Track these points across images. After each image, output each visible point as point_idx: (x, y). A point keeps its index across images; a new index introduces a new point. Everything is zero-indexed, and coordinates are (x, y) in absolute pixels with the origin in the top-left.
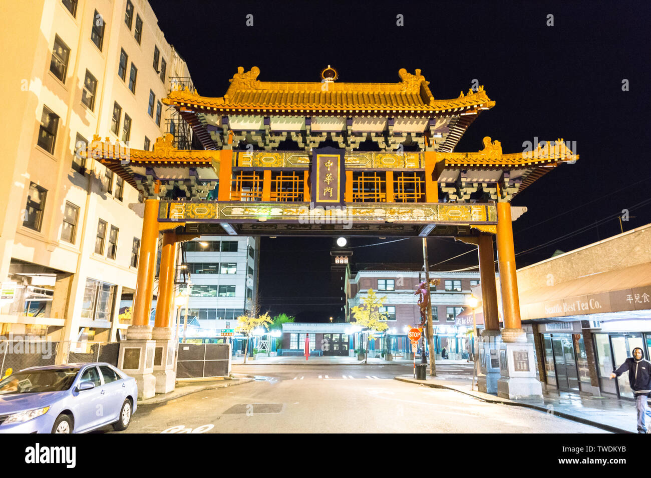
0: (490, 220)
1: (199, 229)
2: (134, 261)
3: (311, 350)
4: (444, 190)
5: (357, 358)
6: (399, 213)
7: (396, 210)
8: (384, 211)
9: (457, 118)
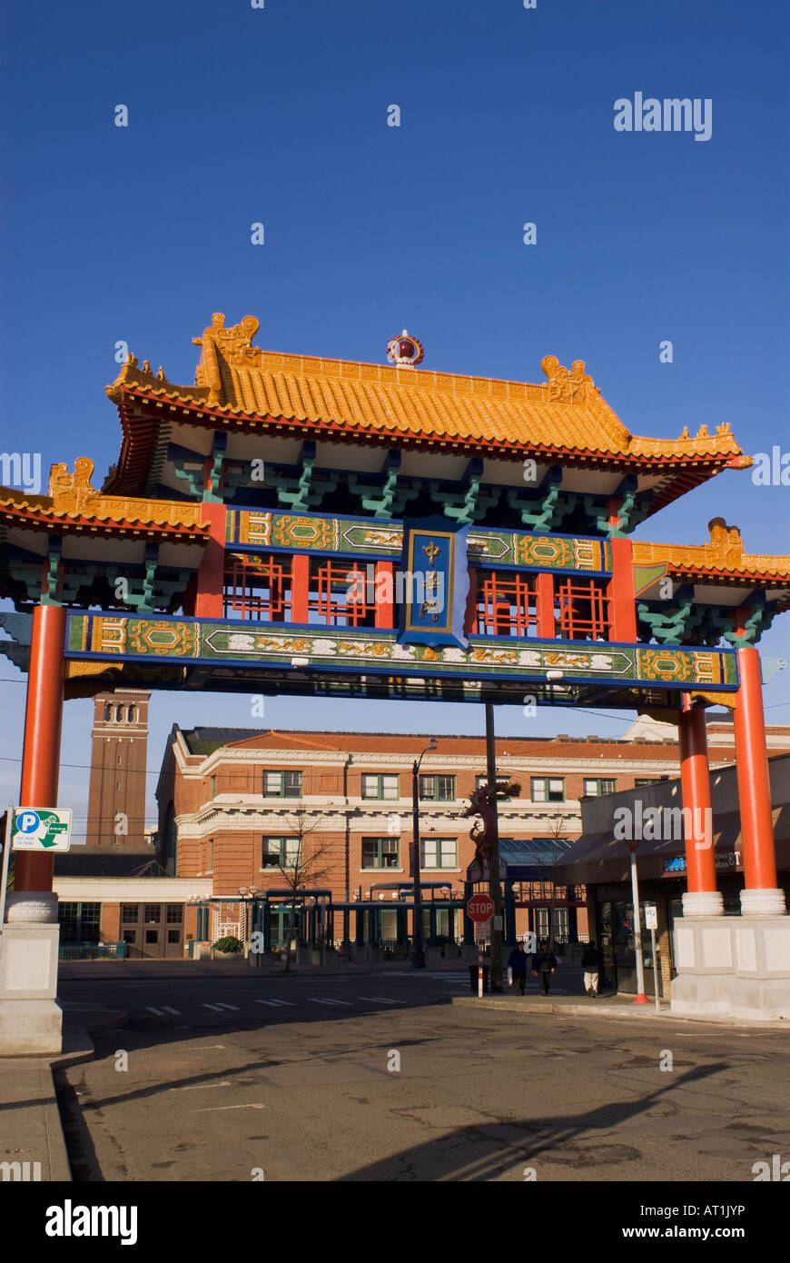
0: (725, 682)
4: (645, 618)
6: (566, 662)
7: (561, 655)
8: (538, 656)
9: (675, 478)
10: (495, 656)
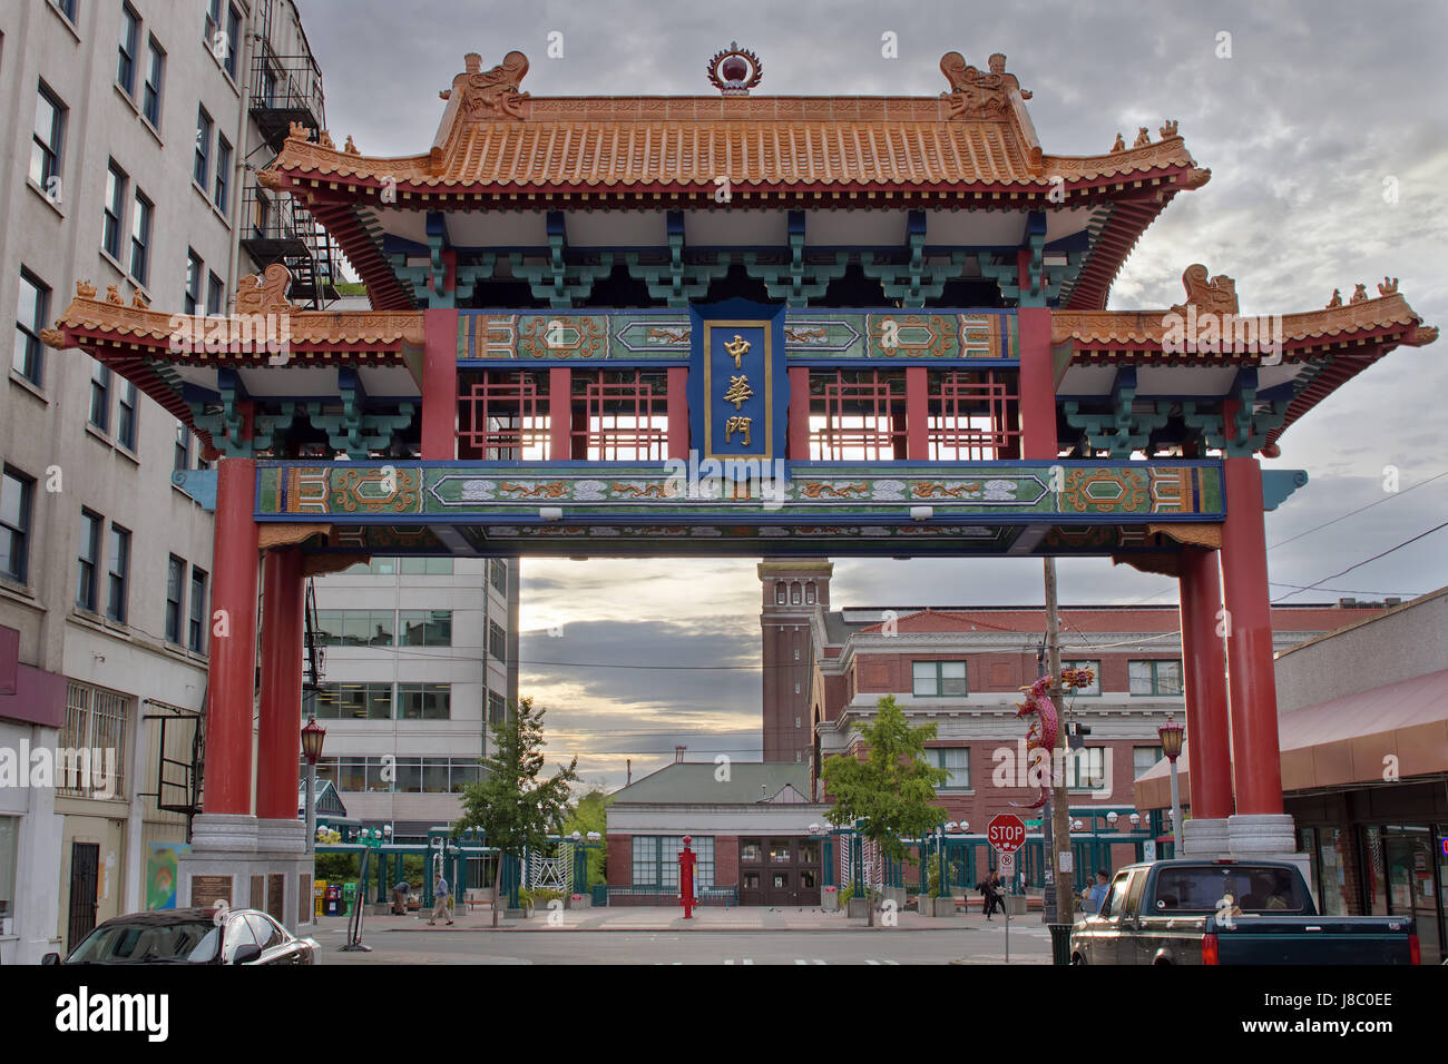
0: (1202, 510)
1: (364, 536)
2: (173, 628)
3: (700, 888)
4: (1075, 421)
5: (843, 913)
6: (944, 492)
7: (937, 483)
8: (901, 486)
9: (1108, 211)
10: (835, 489)
